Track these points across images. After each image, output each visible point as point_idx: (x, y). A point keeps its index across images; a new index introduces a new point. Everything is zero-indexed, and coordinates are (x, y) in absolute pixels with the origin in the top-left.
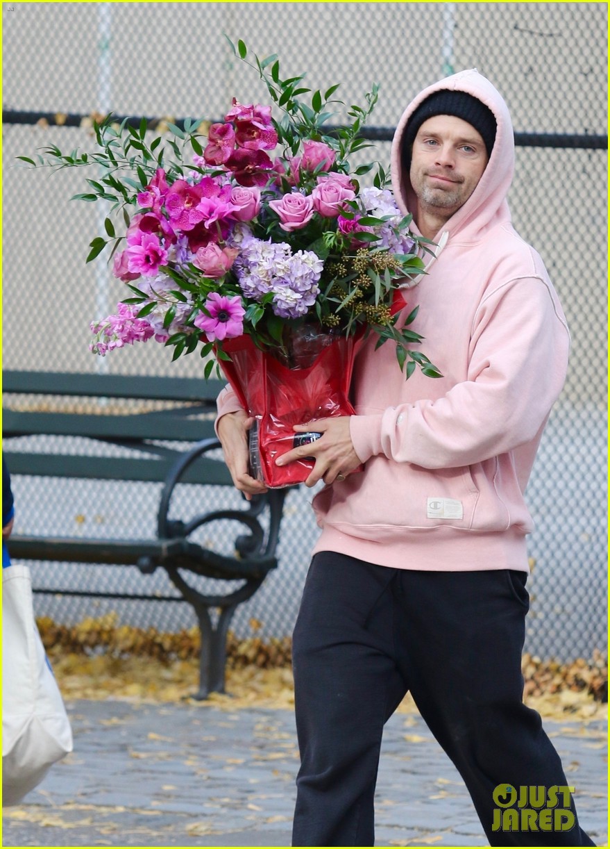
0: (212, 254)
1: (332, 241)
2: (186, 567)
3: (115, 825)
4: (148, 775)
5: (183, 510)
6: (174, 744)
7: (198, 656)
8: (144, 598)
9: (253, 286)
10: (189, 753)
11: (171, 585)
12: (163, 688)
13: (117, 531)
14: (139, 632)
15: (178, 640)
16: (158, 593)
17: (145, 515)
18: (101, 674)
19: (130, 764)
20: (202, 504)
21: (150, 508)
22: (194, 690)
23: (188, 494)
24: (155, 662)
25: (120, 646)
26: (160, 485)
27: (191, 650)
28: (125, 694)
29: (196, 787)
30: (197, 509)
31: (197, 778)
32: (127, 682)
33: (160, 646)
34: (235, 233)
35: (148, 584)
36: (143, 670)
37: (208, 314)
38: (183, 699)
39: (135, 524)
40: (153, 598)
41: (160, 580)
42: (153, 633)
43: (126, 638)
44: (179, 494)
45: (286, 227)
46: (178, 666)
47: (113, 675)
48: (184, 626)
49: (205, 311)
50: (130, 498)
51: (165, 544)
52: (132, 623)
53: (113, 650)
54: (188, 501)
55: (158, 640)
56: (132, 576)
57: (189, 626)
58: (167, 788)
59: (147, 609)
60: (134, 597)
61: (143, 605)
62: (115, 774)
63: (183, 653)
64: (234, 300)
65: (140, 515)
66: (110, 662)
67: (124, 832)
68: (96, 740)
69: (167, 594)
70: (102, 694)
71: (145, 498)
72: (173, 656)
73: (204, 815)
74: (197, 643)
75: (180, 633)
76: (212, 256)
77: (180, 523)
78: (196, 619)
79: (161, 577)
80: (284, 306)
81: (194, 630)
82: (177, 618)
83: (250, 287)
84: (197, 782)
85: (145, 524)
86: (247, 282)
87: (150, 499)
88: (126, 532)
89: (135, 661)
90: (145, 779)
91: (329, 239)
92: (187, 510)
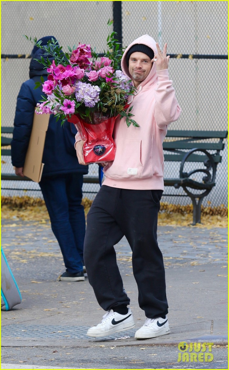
2: (188, 186)
3: (170, 263)
4: (179, 248)
5: (187, 169)
6: (186, 239)
7: (192, 212)
8: (176, 195)
10: (191, 241)
11: (184, 192)
12: (182, 222)
13: (168, 176)
14: (175, 206)
15: (186, 208)
16: (180, 194)
17: (176, 171)
18: (164, 218)
19: (173, 245)
20: (193, 167)
21: (177, 169)
22: (192, 222)
23: (189, 165)
24: (180, 214)
25: (169, 210)
26: (180, 162)
27: (190, 211)
28: (171, 224)
29: (193, 251)
30: (191, 169)
31: (193, 248)
32: (171, 220)
33: (181, 210)
35: (177, 191)
36: (177, 217)
38: (188, 225)
39: (173, 174)
40: (179, 196)
41: (181, 191)
42: (179, 206)
43: (171, 207)
44: (186, 164)
46: (187, 215)
47: (168, 219)
48: (188, 204)
50: (171, 166)
51: (182, 180)
52: (173, 203)
53: (167, 211)
54: (188, 167)
55: (181, 208)
56: (173, 189)
57: (190, 204)
58: (185, 251)
59: (177, 199)
60: (173, 195)
61: (176, 198)
62: (169, 248)
63: (188, 212)
65: (174, 171)
66: (167, 215)
67: (172, 265)
68: (163, 238)
69: (183, 194)
70: (164, 224)
71: (176, 166)
72: (185, 212)
73: (196, 259)
74: (192, 209)
75: (187, 206)
77: (186, 173)
78: (192, 201)
79: (181, 189)
81: (191, 205)
82: (186, 201)
84: (193, 249)
85: (176, 174)
87: (177, 166)
88: (170, 176)
89: (174, 214)
90: (178, 249)
92: (188, 170)
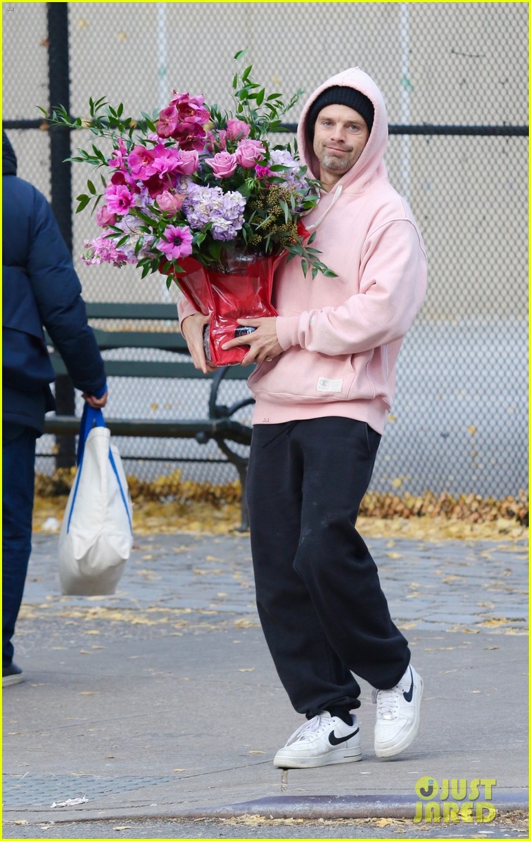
0: (167, 199)
1: (252, 184)
2: (230, 439)
3: (185, 622)
4: (207, 586)
5: (227, 398)
6: (225, 564)
7: (240, 501)
8: (201, 461)
9: (197, 219)
10: (236, 570)
11: (219, 451)
12: (216, 524)
13: (180, 414)
14: (198, 485)
15: (225, 490)
16: (211, 457)
17: (200, 403)
18: (172, 515)
19: (194, 579)
20: (240, 393)
21: (203, 397)
22: (238, 525)
23: (230, 387)
24: (210, 506)
25: (185, 496)
26: (210, 381)
27: (235, 497)
28: (189, 529)
29: (241, 594)
30: (237, 397)
31: (241, 587)
32: (190, 520)
33: (213, 494)
34: (181, 183)
35: (204, 451)
36: (202, 512)
37: (166, 240)
38: (230, 531)
39: (193, 409)
40: (207, 461)
41: (211, 449)
42: (208, 485)
43: (189, 490)
44: (224, 387)
45: (218, 176)
46: (226, 508)
47: (181, 516)
48: (230, 480)
49: (164, 238)
50: (189, 390)
51: (215, 422)
52: (193, 478)
53: (180, 499)
54: (230, 392)
55: (212, 490)
56: (192, 445)
57: (233, 480)
58: (221, 595)
59: (203, 469)
60: (194, 460)
61: (201, 466)
62: (184, 586)
63: (230, 499)
64: (185, 229)
65: (196, 403)
66: (178, 507)
67: (191, 627)
68: (170, 562)
69: (217, 458)
70: (173, 529)
71: (200, 391)
72: (222, 501)
73: (248, 613)
74: (239, 492)
75: (227, 485)
76: (167, 200)
77: (225, 407)
78: (238, 475)
79: (212, 446)
80: (220, 230)
81: (236, 483)
82: (225, 475)
83: (194, 220)
84: (242, 590)
85: (200, 409)
86: (192, 216)
87: (203, 391)
88: (187, 415)
89: (196, 506)
90: (205, 589)
91: (250, 183)
92: (230, 399)
